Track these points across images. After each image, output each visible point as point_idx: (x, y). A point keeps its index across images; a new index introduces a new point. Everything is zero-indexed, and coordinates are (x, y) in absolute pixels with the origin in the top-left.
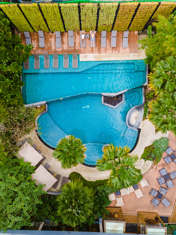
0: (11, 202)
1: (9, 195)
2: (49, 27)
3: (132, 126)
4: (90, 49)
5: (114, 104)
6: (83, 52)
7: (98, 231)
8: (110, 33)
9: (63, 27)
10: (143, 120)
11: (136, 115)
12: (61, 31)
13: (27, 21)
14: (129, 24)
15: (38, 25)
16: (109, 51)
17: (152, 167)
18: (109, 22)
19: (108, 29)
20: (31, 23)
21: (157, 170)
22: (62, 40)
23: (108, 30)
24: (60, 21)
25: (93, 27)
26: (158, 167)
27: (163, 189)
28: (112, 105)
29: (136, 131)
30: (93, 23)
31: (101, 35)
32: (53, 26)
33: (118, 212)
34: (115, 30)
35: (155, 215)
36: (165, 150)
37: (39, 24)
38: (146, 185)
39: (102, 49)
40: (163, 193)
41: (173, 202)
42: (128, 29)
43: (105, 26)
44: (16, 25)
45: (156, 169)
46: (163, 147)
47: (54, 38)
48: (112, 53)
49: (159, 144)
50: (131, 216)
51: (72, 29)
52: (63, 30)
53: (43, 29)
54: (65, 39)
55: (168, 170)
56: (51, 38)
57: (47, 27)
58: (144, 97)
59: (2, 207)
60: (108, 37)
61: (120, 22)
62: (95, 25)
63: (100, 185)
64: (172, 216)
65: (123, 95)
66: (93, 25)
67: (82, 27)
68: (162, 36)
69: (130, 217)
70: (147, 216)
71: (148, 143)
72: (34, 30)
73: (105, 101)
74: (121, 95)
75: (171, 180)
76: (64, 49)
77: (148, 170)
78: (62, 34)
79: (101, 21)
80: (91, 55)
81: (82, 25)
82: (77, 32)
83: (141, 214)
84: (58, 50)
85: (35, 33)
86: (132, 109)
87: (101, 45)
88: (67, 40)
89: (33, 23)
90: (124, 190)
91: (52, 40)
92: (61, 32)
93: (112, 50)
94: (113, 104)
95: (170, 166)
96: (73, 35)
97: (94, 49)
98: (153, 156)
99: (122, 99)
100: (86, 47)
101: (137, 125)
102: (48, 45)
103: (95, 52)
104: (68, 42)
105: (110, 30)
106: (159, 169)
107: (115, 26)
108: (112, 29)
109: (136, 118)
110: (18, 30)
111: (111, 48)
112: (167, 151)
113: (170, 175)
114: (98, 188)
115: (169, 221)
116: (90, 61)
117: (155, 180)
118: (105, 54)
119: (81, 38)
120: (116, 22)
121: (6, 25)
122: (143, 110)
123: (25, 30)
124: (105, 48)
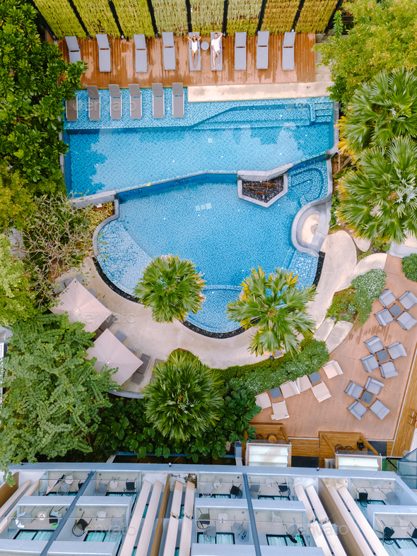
0: (46, 396)
1: (42, 384)
2: (121, 25)
3: (306, 246)
4: (211, 75)
5: (266, 197)
6: (195, 81)
7: (233, 462)
8: (255, 39)
9: (151, 25)
10: (329, 233)
11: (315, 222)
12: (147, 34)
13: (72, 10)
14: (294, 15)
15: (96, 20)
16: (254, 78)
17: (350, 336)
18: (252, 10)
19: (249, 28)
20: (82, 15)
21: (361, 342)
22: (149, 54)
23: (249, 31)
24: (144, 9)
25: (218, 23)
26: (362, 336)
27: (373, 381)
28: (262, 200)
29: (315, 256)
30: (217, 12)
31: (234, 42)
32: (129, 21)
33: (276, 432)
34: (265, 29)
35: (357, 439)
36: (378, 297)
37: (98, 17)
38: (336, 374)
39: (237, 75)
40: (373, 389)
41: (396, 409)
42: (294, 27)
43: (242, 20)
44: (49, 20)
45: (359, 339)
46: (373, 288)
47: (132, 51)
48: (258, 82)
49: (365, 284)
50: (305, 442)
51: (171, 28)
52: (151, 33)
53: (106, 29)
54: (155, 53)
55: (385, 340)
56: (124, 50)
57: (115, 24)
58: (331, 182)
59: (28, 407)
60: (251, 46)
61: (274, 10)
62: (221, 18)
63: (235, 376)
64: (394, 441)
65: (285, 178)
66: (216, 18)
67: (193, 23)
68: (364, 32)
69: (303, 444)
70: (338, 441)
71: (341, 284)
72: (87, 34)
73: (245, 192)
74: (280, 178)
75: (392, 360)
76: (154, 76)
77: (341, 341)
78: (149, 41)
79: (233, 6)
80: (214, 87)
81: (193, 18)
82: (181, 37)
83: (326, 436)
84: (140, 77)
85: (90, 41)
86: (304, 208)
87: (235, 66)
88: (160, 56)
89: (87, 15)
90: (290, 385)
91: (127, 55)
92: (146, 38)
93: (260, 77)
94: (264, 197)
95: (389, 333)
96: (172, 44)
97: (219, 74)
98: (352, 309)
99: (282, 187)
100: (203, 72)
101: (317, 244)
102: (119, 68)
103: (222, 80)
104: (162, 60)
105: (254, 31)
106: (364, 338)
107: (264, 20)
108: (259, 28)
109: (314, 229)
110: (52, 34)
111: (256, 71)
112: (382, 297)
113: (390, 351)
114: (233, 382)
115: (388, 451)
116: (211, 102)
117: (357, 362)
118: (245, 85)
119: (190, 50)
120: (266, 10)
121: (30, 18)
122: (329, 210)
123: (67, 34)
124: (243, 72)
